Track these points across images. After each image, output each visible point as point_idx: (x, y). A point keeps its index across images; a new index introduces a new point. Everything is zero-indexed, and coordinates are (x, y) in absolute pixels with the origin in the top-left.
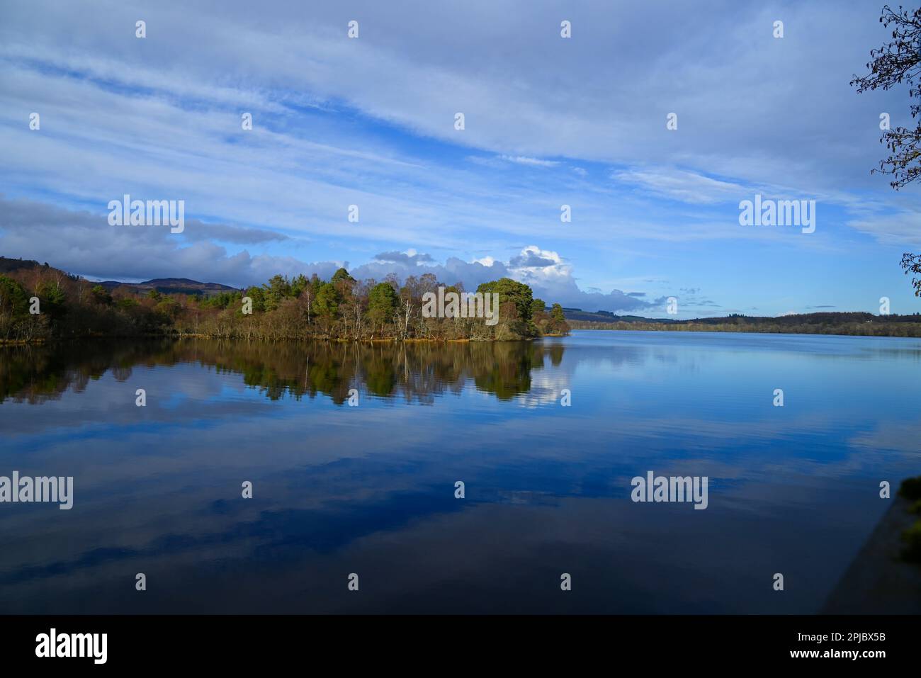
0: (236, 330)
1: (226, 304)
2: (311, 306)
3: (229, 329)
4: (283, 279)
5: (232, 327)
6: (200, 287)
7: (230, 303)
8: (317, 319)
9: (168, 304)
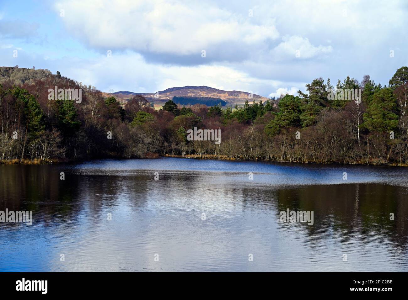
0: (266, 151)
1: (254, 117)
2: (361, 119)
3: (258, 149)
4: (325, 83)
5: (261, 147)
6: (223, 97)
7: (258, 117)
8: (370, 137)
9: (187, 119)
